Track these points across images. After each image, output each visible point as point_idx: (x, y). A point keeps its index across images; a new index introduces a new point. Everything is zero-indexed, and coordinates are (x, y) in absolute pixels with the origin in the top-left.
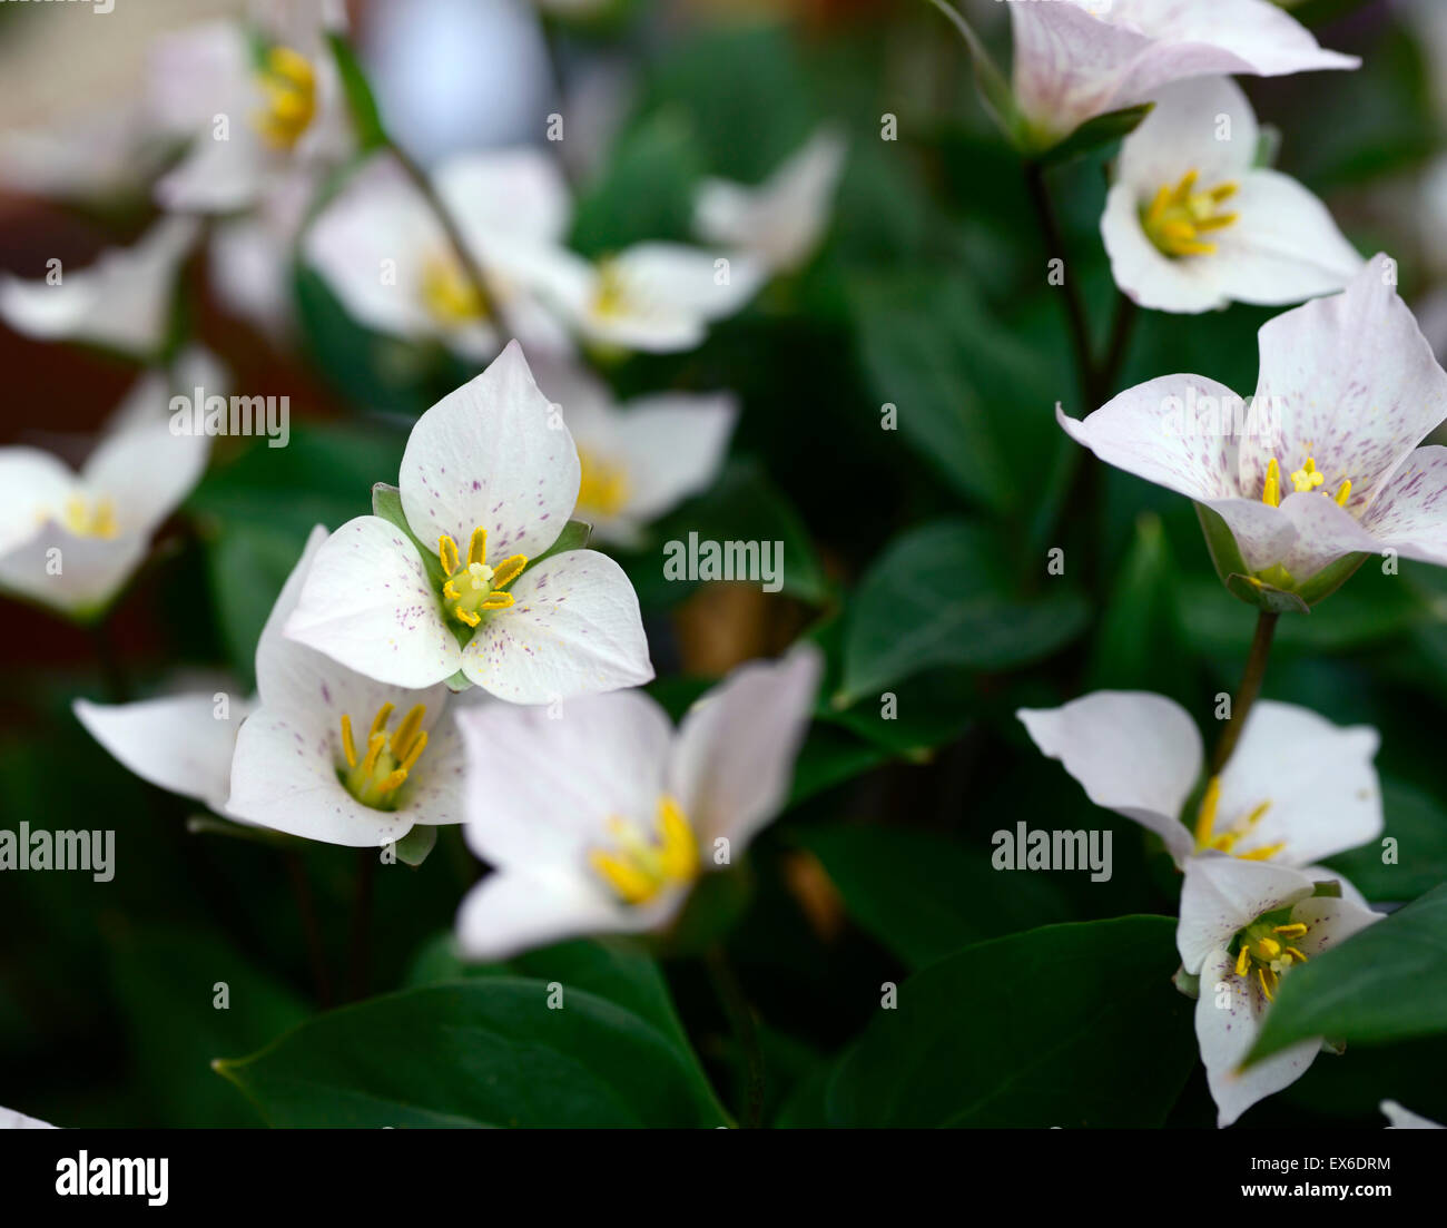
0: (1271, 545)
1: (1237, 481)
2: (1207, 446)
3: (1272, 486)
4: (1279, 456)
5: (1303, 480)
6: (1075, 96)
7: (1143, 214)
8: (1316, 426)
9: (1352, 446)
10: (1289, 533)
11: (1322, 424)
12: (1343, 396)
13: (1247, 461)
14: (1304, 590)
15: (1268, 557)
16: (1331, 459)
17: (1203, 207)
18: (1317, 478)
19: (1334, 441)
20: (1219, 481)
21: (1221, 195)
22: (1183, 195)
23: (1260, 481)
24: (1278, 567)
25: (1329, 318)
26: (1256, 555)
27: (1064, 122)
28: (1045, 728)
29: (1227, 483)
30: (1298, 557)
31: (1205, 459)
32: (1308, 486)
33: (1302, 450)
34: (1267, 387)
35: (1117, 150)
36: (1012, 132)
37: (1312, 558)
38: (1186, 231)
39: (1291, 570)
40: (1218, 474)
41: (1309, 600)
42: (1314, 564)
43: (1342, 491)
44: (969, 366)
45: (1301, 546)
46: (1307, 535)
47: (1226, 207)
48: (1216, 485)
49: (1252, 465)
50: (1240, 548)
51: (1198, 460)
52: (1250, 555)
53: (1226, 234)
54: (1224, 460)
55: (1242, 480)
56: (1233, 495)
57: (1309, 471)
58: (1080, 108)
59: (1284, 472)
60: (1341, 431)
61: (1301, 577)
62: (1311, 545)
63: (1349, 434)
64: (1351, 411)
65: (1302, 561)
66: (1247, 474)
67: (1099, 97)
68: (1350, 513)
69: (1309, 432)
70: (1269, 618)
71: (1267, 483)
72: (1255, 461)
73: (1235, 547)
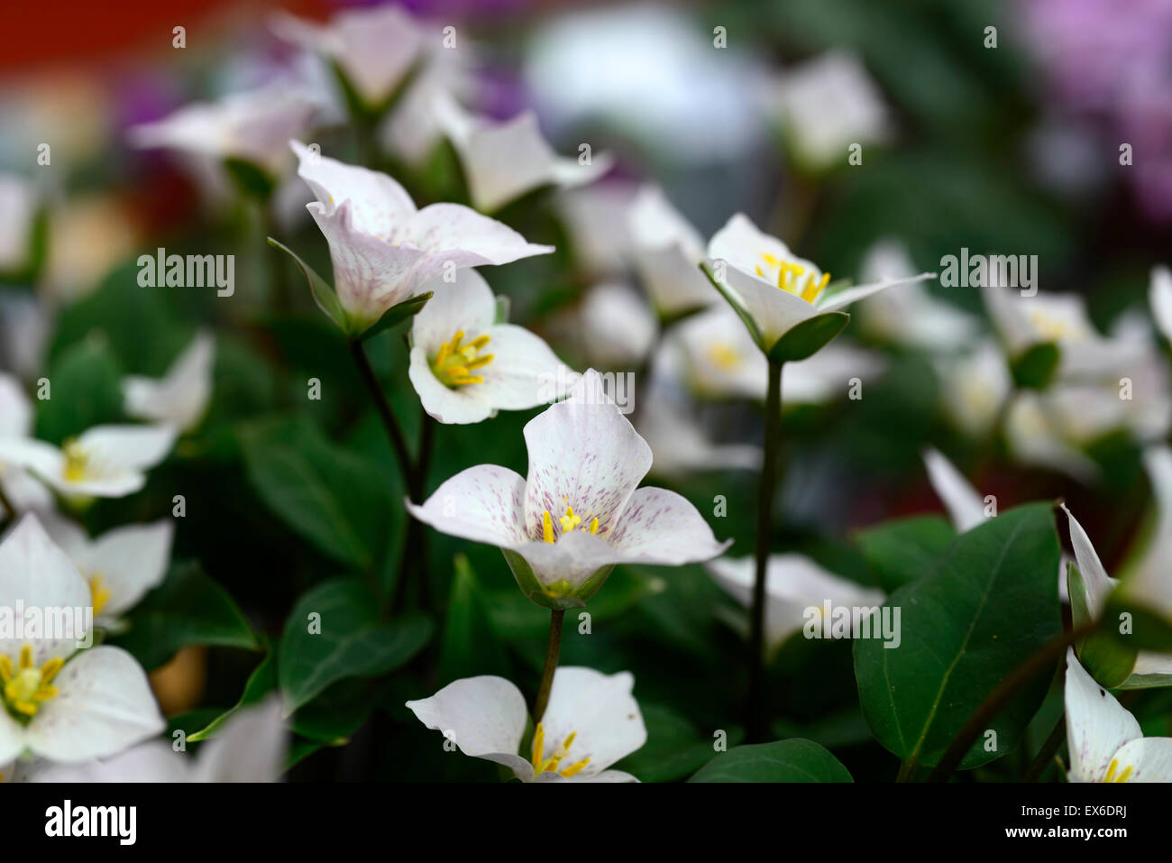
0: (556, 568)
1: (525, 529)
2: (503, 510)
3: (548, 528)
4: (549, 508)
5: (568, 522)
6: (378, 294)
7: (432, 363)
8: (569, 486)
9: (593, 495)
10: (567, 559)
11: (573, 485)
12: (582, 463)
13: (530, 515)
14: (579, 592)
15: (555, 576)
16: (581, 506)
17: (470, 353)
18: (577, 520)
19: (582, 493)
20: (514, 531)
21: (480, 344)
22: (456, 349)
23: (540, 526)
24: (561, 581)
25: (565, 414)
26: (547, 575)
27: (374, 312)
28: (425, 710)
29: (519, 530)
30: (574, 573)
31: (504, 519)
32: (571, 526)
33: (563, 503)
34: (534, 465)
35: (411, 325)
36: (339, 322)
37: (582, 572)
38: (464, 371)
39: (569, 582)
40: (513, 527)
41: (584, 598)
42: (583, 575)
43: (593, 525)
44: (324, 474)
45: (575, 566)
46: (578, 558)
47: (483, 352)
48: (513, 534)
49: (533, 517)
50: (534, 571)
51: (499, 519)
52: (542, 576)
53: (486, 368)
54: (515, 516)
55: (528, 529)
56: (525, 540)
57: (569, 515)
58: (383, 302)
59: (553, 517)
60: (585, 486)
61: (577, 584)
62: (581, 564)
63: (590, 487)
64: (589, 472)
65: (576, 575)
66: (531, 524)
67: (394, 292)
68: (600, 538)
69: (563, 490)
70: (558, 614)
71: (545, 528)
72: (535, 514)
73: (531, 570)
